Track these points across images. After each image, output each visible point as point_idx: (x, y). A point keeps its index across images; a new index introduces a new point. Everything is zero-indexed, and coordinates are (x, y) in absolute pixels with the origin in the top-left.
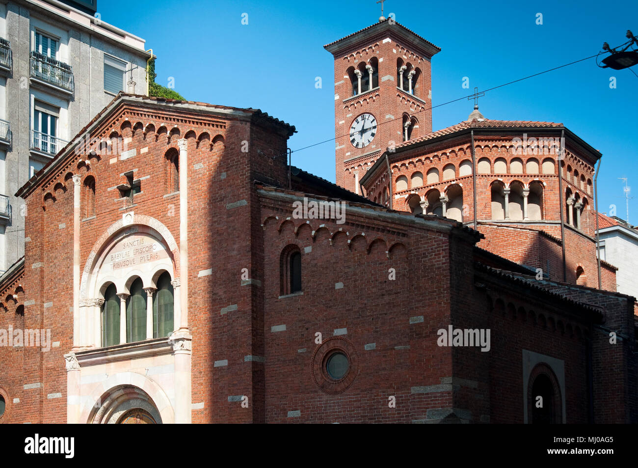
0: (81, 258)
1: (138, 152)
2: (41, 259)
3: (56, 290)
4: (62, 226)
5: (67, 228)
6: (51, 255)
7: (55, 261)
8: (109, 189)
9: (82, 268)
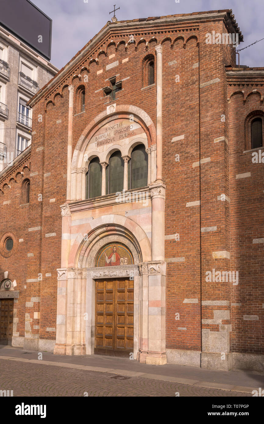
0: (73, 141)
1: (120, 63)
2: (43, 144)
3: (53, 164)
4: (59, 121)
5: (63, 122)
6: (50, 142)
7: (53, 145)
8: (96, 92)
9: (74, 147)
